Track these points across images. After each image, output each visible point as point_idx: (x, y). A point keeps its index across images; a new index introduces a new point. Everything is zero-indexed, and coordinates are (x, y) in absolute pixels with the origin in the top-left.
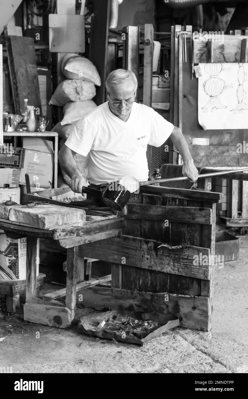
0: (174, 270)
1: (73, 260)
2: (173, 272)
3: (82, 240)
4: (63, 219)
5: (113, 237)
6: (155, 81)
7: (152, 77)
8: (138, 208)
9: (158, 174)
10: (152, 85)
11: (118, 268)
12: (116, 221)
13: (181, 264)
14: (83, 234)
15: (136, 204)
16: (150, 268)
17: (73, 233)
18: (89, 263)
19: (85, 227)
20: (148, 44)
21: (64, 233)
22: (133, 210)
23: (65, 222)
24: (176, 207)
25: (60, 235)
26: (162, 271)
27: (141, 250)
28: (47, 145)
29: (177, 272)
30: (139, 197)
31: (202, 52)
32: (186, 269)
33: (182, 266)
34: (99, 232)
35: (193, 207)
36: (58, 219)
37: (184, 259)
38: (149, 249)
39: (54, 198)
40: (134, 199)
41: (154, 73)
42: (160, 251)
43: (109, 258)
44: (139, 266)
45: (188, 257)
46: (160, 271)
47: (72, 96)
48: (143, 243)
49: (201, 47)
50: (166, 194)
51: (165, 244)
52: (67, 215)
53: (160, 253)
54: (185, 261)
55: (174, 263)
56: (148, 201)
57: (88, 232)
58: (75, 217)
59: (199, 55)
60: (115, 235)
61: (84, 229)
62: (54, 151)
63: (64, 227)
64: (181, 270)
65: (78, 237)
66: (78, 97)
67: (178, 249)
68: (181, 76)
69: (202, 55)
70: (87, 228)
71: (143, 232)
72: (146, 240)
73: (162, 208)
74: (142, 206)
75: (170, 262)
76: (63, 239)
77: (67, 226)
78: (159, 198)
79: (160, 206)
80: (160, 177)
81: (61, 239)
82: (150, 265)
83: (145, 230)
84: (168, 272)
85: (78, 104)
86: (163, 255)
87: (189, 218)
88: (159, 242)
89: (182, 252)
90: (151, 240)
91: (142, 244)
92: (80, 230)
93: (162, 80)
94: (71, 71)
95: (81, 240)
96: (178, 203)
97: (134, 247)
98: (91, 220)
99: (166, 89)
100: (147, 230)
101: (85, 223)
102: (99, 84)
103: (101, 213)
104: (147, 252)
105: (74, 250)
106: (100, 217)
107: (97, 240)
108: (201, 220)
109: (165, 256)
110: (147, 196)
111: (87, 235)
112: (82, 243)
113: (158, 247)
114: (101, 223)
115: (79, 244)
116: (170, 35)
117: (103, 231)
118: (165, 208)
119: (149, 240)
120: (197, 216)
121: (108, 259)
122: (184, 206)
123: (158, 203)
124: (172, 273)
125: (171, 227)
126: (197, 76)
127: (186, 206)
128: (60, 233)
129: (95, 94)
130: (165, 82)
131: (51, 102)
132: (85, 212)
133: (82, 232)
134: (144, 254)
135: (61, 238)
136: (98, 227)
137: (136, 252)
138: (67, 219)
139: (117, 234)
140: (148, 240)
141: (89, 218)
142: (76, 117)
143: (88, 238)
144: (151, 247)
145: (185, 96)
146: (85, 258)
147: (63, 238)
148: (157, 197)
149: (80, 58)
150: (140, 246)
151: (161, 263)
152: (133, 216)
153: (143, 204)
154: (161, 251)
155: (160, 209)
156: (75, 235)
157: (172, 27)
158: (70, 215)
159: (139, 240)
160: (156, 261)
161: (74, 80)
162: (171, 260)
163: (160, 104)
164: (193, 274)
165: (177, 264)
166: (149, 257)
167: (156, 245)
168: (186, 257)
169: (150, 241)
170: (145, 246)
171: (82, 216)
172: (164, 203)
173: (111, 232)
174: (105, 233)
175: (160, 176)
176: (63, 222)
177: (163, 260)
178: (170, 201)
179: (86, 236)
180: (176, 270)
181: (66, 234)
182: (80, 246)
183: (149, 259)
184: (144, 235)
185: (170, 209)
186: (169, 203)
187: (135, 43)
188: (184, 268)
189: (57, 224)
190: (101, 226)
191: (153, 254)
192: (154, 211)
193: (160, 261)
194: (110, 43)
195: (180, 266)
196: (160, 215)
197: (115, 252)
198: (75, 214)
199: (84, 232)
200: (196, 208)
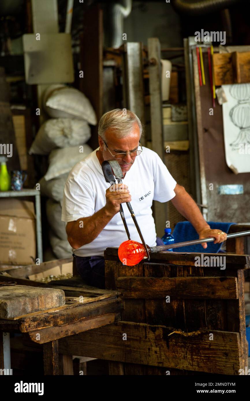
0: (192, 365)
1: (52, 360)
2: (191, 368)
3: (62, 332)
4: (32, 303)
5: (108, 325)
6: (167, 112)
7: (162, 108)
8: (138, 282)
9: (169, 236)
10: (162, 119)
11: (118, 368)
12: (110, 302)
13: (201, 356)
14: (62, 323)
15: (136, 277)
16: (160, 365)
17: (49, 322)
18: (82, 364)
19: (64, 313)
20: (154, 64)
21: (36, 323)
22: (132, 286)
23: (36, 307)
24: (189, 278)
25: (29, 327)
26: (177, 368)
27: (147, 341)
28: (26, 207)
29: (197, 368)
30: (139, 268)
31: (225, 70)
32: (209, 363)
33: (202, 359)
34: (86, 320)
35: (212, 277)
36: (25, 304)
37: (205, 349)
38: (157, 339)
39: (32, 278)
40: (133, 271)
41: (164, 102)
42: (171, 341)
43: (104, 354)
44: (145, 363)
45: (210, 345)
46: (175, 367)
47: (59, 141)
48: (148, 330)
49: (223, 63)
50: (175, 261)
51: (178, 331)
52: (38, 297)
53: (172, 342)
54: (206, 352)
55: (192, 355)
56: (151, 272)
57: (70, 319)
58: (50, 300)
59: (221, 74)
60: (110, 322)
61: (64, 315)
62: (35, 216)
63: (35, 314)
64: (201, 364)
65: (57, 328)
66: (66, 141)
67: (197, 336)
68: (199, 103)
69: (225, 74)
70: (68, 315)
71: (147, 315)
72: (152, 326)
73: (171, 281)
74: (144, 280)
75: (186, 355)
76: (34, 331)
77: (39, 313)
78: (166, 267)
79: (168, 278)
80: (173, 240)
81: (32, 332)
82: (159, 361)
83: (150, 313)
84: (185, 369)
85: (67, 150)
86: (176, 345)
87: (208, 292)
88: (170, 328)
89: (202, 340)
90: (159, 326)
91: (147, 332)
92: (58, 317)
93: (177, 112)
94: (55, 107)
95: (60, 331)
96: (192, 273)
97: (137, 336)
98: (73, 303)
99: (183, 123)
100: (153, 312)
101: (65, 308)
102: (93, 122)
103: (89, 293)
104: (155, 342)
105: (53, 346)
106: (87, 298)
107: (83, 330)
108: (223, 294)
109: (179, 346)
110: (149, 265)
111: (68, 324)
112: (62, 336)
113: (169, 335)
114: (88, 307)
115: (59, 338)
116: (183, 51)
117: (91, 317)
118: (175, 281)
119: (157, 326)
120: (219, 289)
121: (103, 356)
122: (200, 276)
123: (166, 274)
124: (191, 370)
125: (185, 306)
126: (220, 102)
127: (202, 276)
128: (29, 323)
129: (89, 136)
130: (180, 113)
131: (32, 151)
132: (64, 292)
133: (61, 320)
134: (152, 346)
135: (31, 330)
136: (85, 311)
137: (140, 343)
138: (38, 303)
139: (114, 321)
140: (155, 326)
141: (70, 301)
142: (64, 168)
143: (71, 329)
144: (159, 335)
145: (206, 130)
146: (74, 357)
147: (34, 329)
148: (163, 266)
149: (67, 89)
150: (144, 335)
151: (175, 357)
152: (133, 295)
153: (146, 278)
154: (173, 340)
155: (168, 283)
156: (52, 325)
157: (185, 40)
158: (42, 298)
159: (143, 326)
160: (167, 354)
161: (60, 120)
162: (188, 352)
163: (175, 143)
164: (219, 369)
165: (196, 357)
166: (158, 349)
167: (166, 332)
168: (207, 346)
169: (158, 328)
170: (151, 335)
171: (59, 298)
172: (173, 274)
173: (104, 318)
174: (94, 320)
175: (172, 238)
176: (32, 309)
177: (177, 352)
178: (181, 270)
179: (68, 326)
180: (195, 366)
181: (39, 325)
182: (60, 340)
183: (158, 352)
184: (149, 319)
185: (181, 281)
186: (179, 274)
187: (138, 65)
188: (206, 362)
189: (24, 311)
190: (88, 310)
191: (163, 344)
192: (161, 286)
193: (174, 354)
194: (105, 67)
195: (201, 359)
196: (169, 291)
197: (112, 346)
198: (49, 296)
199: (64, 320)
200: (216, 277)
